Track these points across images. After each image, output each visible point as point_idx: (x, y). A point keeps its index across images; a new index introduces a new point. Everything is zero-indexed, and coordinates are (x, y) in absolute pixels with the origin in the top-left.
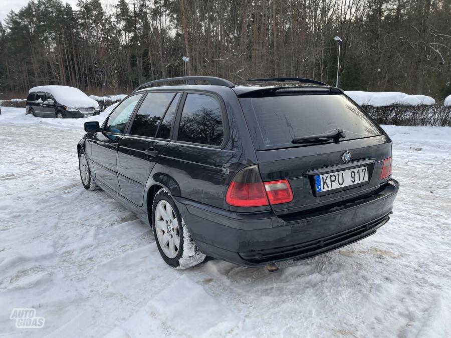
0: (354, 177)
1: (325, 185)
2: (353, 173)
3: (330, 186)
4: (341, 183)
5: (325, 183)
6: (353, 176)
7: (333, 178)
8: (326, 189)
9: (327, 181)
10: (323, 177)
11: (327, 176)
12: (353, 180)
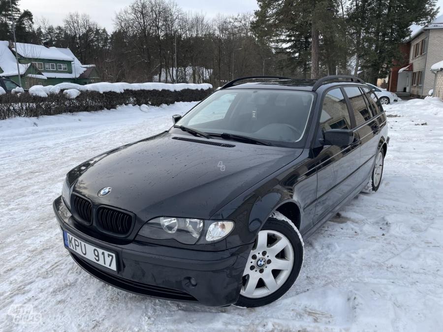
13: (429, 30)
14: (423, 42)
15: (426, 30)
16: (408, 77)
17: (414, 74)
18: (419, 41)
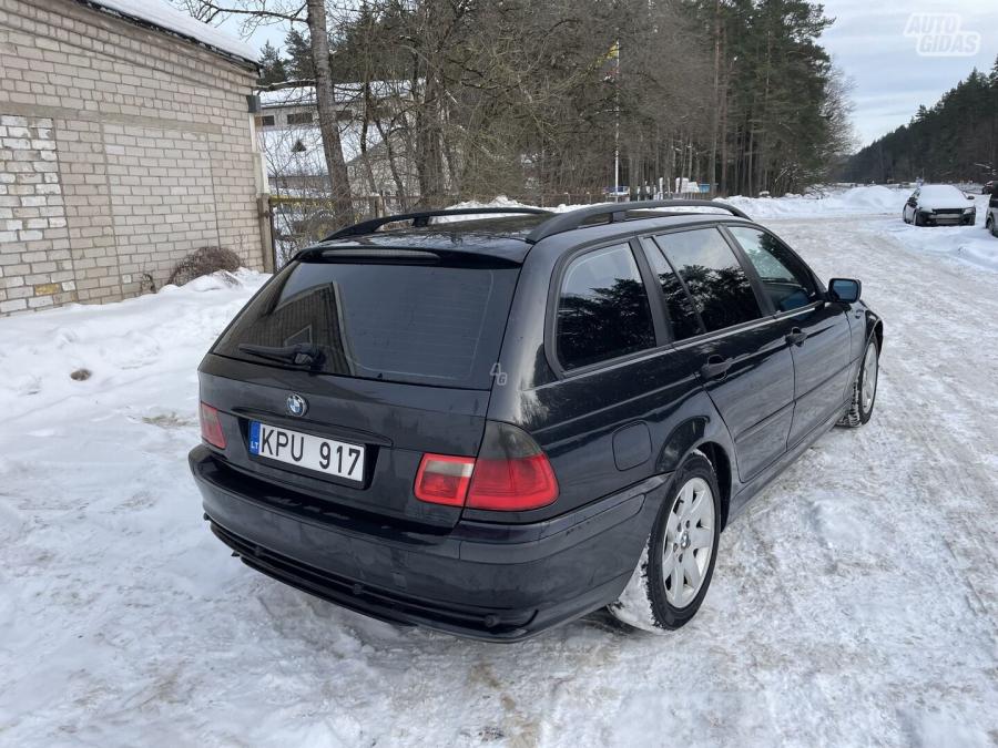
0: (327, 458)
1: (266, 445)
2: (325, 448)
3: (274, 451)
4: (297, 455)
5: (266, 441)
6: (325, 453)
7: (283, 440)
8: (266, 454)
9: (270, 440)
10: (264, 430)
11: (272, 431)
12: (325, 462)
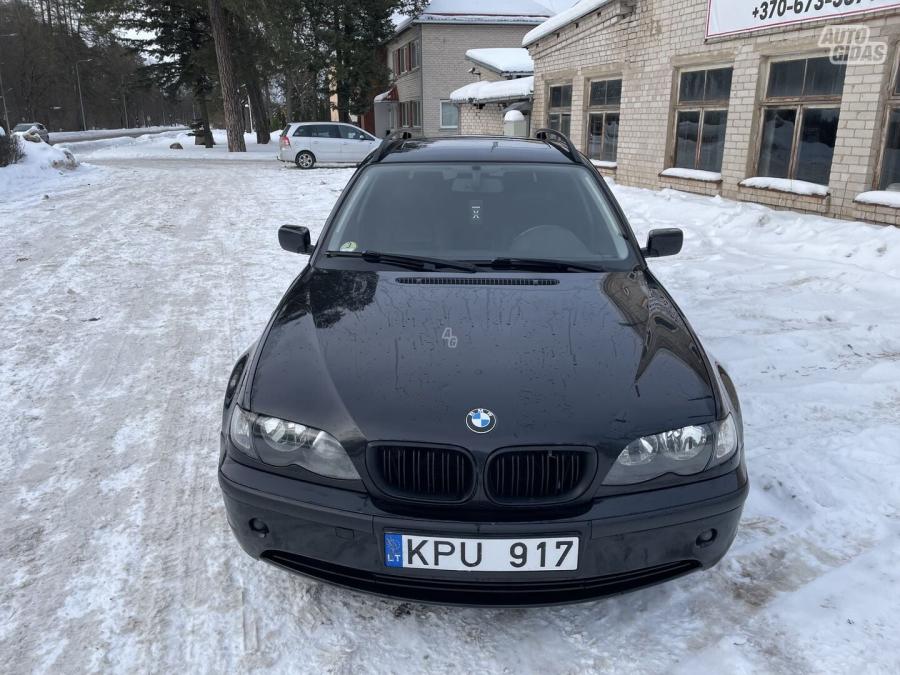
13: (420, 24)
14: (411, 46)
15: (415, 25)
16: (390, 110)
17: (401, 105)
18: (403, 43)
